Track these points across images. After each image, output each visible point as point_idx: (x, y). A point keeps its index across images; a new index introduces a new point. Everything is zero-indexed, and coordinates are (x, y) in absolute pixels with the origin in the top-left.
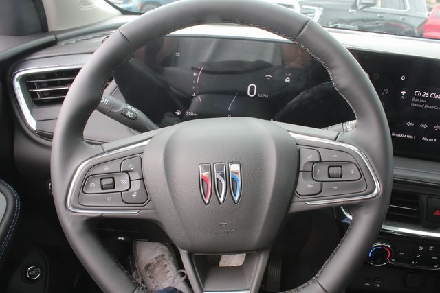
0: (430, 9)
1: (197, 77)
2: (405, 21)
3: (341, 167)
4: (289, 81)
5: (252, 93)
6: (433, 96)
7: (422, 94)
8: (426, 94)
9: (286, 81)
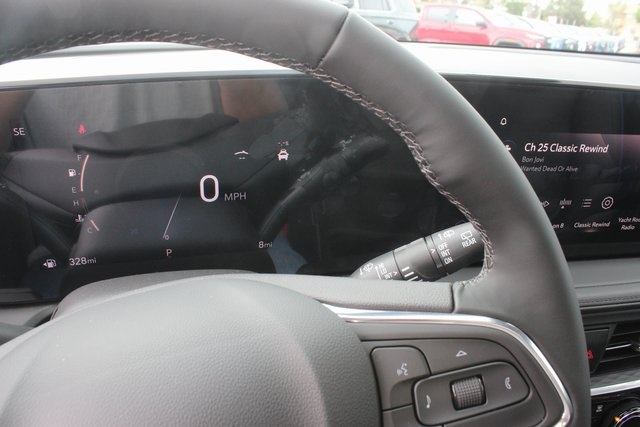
0: (419, 10)
1: (77, 177)
2: (393, 26)
3: (479, 377)
4: (286, 157)
5: (210, 192)
6: (554, 148)
7: (538, 147)
8: (544, 147)
9: (280, 157)
